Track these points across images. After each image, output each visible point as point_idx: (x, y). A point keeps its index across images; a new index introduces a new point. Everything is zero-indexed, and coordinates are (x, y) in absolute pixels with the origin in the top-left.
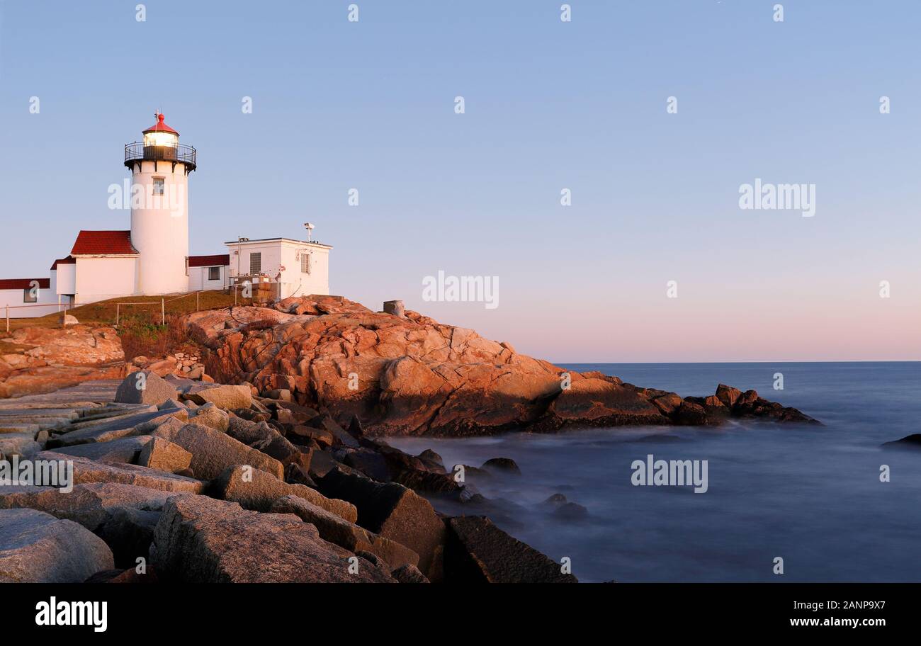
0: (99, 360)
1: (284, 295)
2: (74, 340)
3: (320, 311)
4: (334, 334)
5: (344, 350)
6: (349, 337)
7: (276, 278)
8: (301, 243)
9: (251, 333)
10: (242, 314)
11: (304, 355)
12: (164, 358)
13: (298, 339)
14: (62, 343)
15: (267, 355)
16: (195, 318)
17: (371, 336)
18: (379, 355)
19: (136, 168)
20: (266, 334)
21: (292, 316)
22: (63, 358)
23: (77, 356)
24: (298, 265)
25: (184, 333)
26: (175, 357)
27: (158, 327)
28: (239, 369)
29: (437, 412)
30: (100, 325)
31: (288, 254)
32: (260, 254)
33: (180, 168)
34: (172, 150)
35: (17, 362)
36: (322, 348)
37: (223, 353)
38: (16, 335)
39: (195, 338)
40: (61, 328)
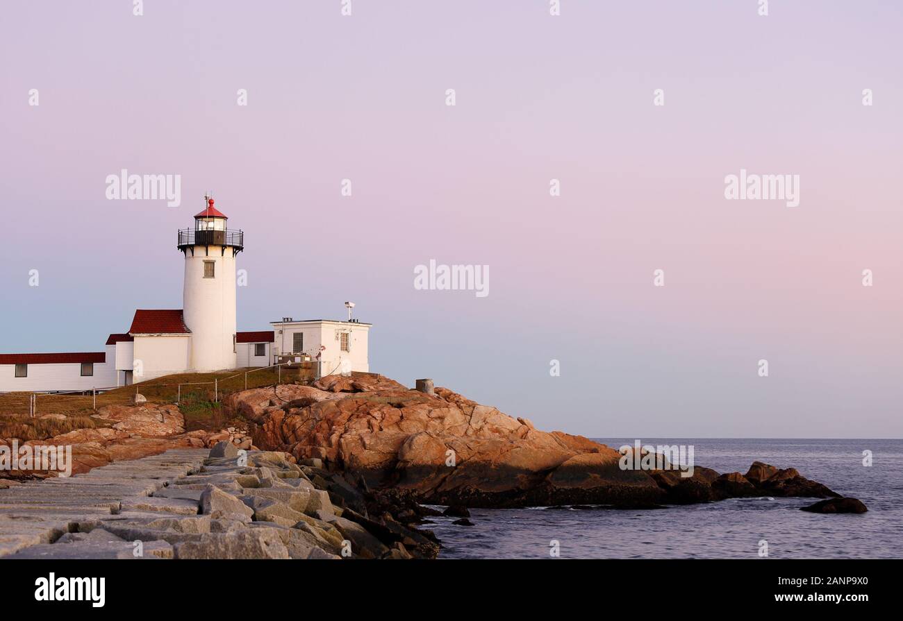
0: (167, 433)
1: (324, 374)
2: (146, 416)
3: (356, 389)
4: (363, 411)
5: (370, 426)
6: (375, 414)
7: (317, 357)
8: (340, 323)
9: (292, 410)
10: (285, 392)
11: (335, 430)
12: (219, 431)
13: (331, 416)
14: (138, 419)
15: (304, 430)
16: (244, 396)
17: (396, 413)
18: (402, 430)
19: (189, 253)
20: (305, 412)
21: (329, 393)
22: (140, 431)
23: (150, 430)
24: (338, 344)
25: (235, 410)
26: (227, 430)
27: (212, 404)
28: (281, 442)
29: (444, 480)
30: (165, 403)
31: (328, 334)
32: (302, 334)
33: (229, 251)
34: (222, 234)
35: (107, 434)
36: (352, 424)
37: (268, 427)
38: (101, 411)
39: (244, 415)
40: (134, 405)
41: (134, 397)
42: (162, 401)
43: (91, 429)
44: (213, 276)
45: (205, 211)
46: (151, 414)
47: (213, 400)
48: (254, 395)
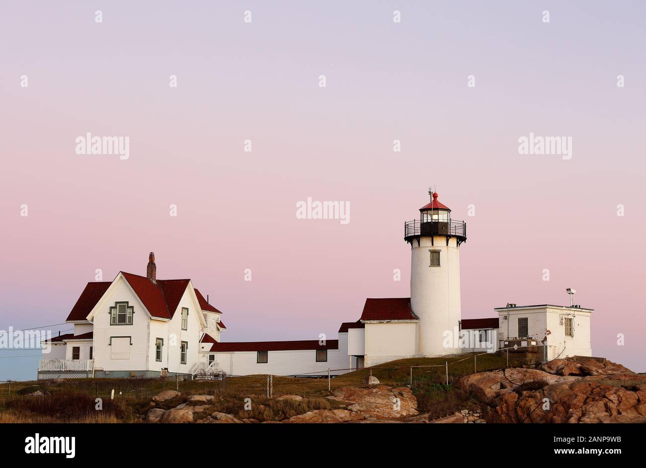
0: (402, 415)
1: (550, 358)
2: (380, 398)
3: (584, 372)
4: (599, 394)
5: (607, 409)
6: (611, 397)
7: (543, 342)
8: (564, 308)
9: (525, 392)
10: (514, 375)
11: (572, 414)
12: (453, 413)
13: (566, 399)
14: (372, 401)
15: (540, 413)
16: (474, 378)
17: (632, 397)
18: (640, 414)
19: (415, 243)
20: (538, 394)
21: (558, 377)
22: (375, 413)
23: (385, 411)
24: (563, 328)
25: (467, 393)
26: (461, 413)
27: (444, 387)
30: (397, 385)
31: (553, 320)
32: (526, 319)
33: (453, 242)
34: (446, 225)
35: (343, 415)
36: (589, 407)
37: (502, 410)
38: (336, 393)
39: (476, 397)
40: (368, 387)
41: (367, 379)
42: (394, 383)
43: (326, 410)
44: (439, 265)
45: (430, 204)
46: (384, 396)
47: (444, 383)
48: (485, 378)
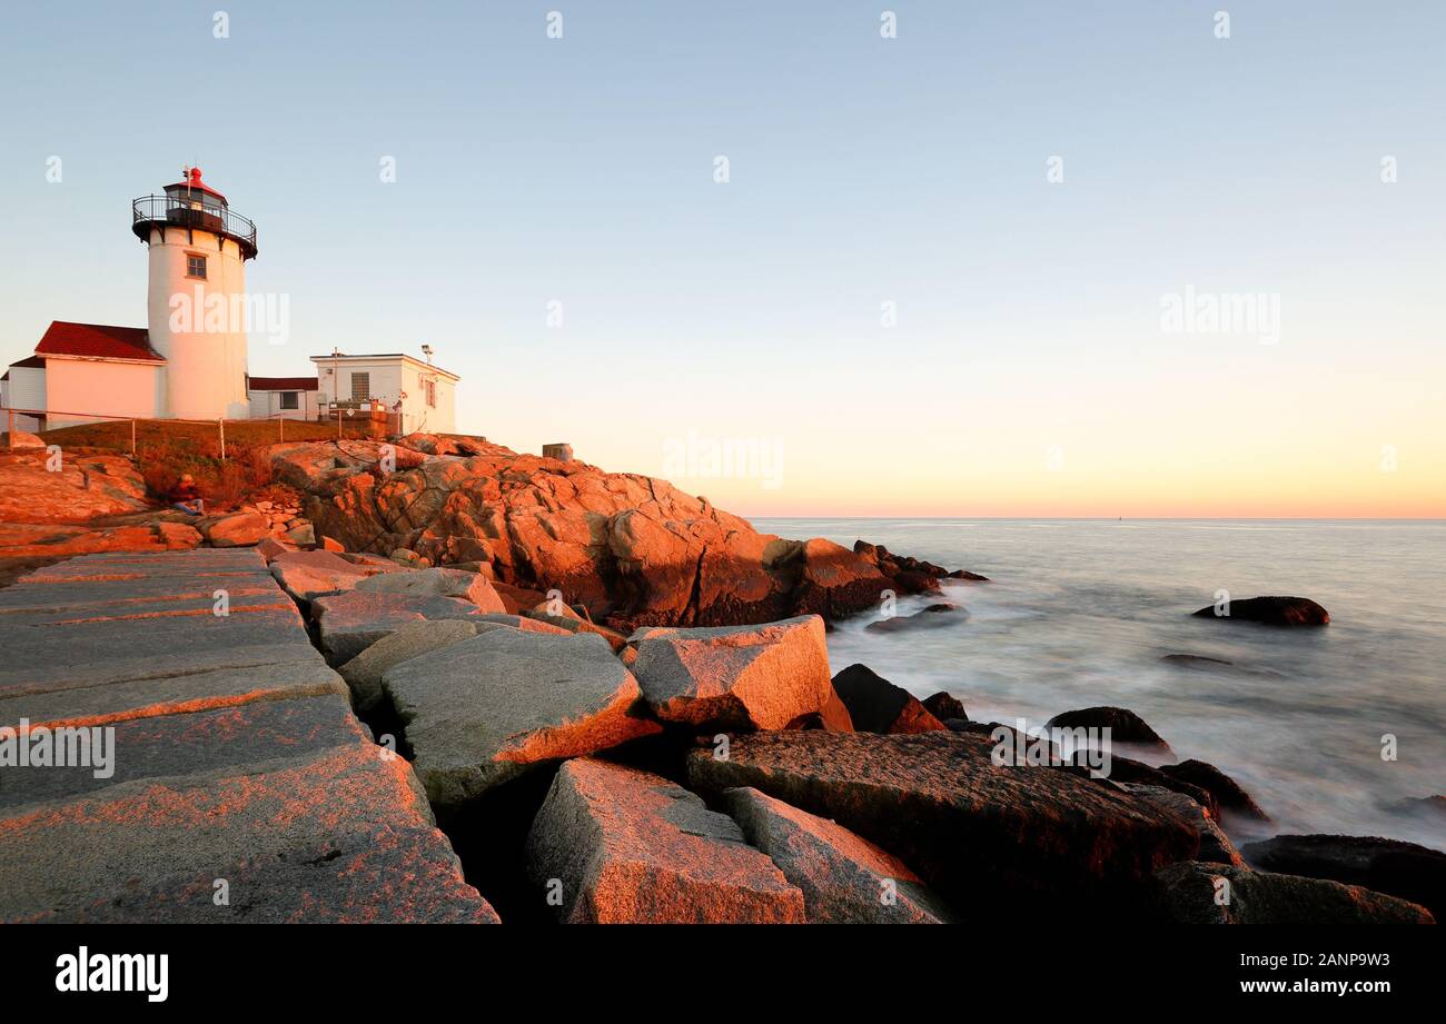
1: (408, 430)
7: (395, 408)
11: (491, 508)
12: (240, 509)
13: (469, 484)
16: (280, 450)
18: (588, 509)
24: (423, 394)
25: (267, 472)
26: (256, 507)
27: (214, 462)
28: (380, 529)
29: (697, 586)
32: (365, 374)
36: (511, 498)
37: (346, 502)
39: (286, 479)
47: (215, 455)
48: (301, 451)
